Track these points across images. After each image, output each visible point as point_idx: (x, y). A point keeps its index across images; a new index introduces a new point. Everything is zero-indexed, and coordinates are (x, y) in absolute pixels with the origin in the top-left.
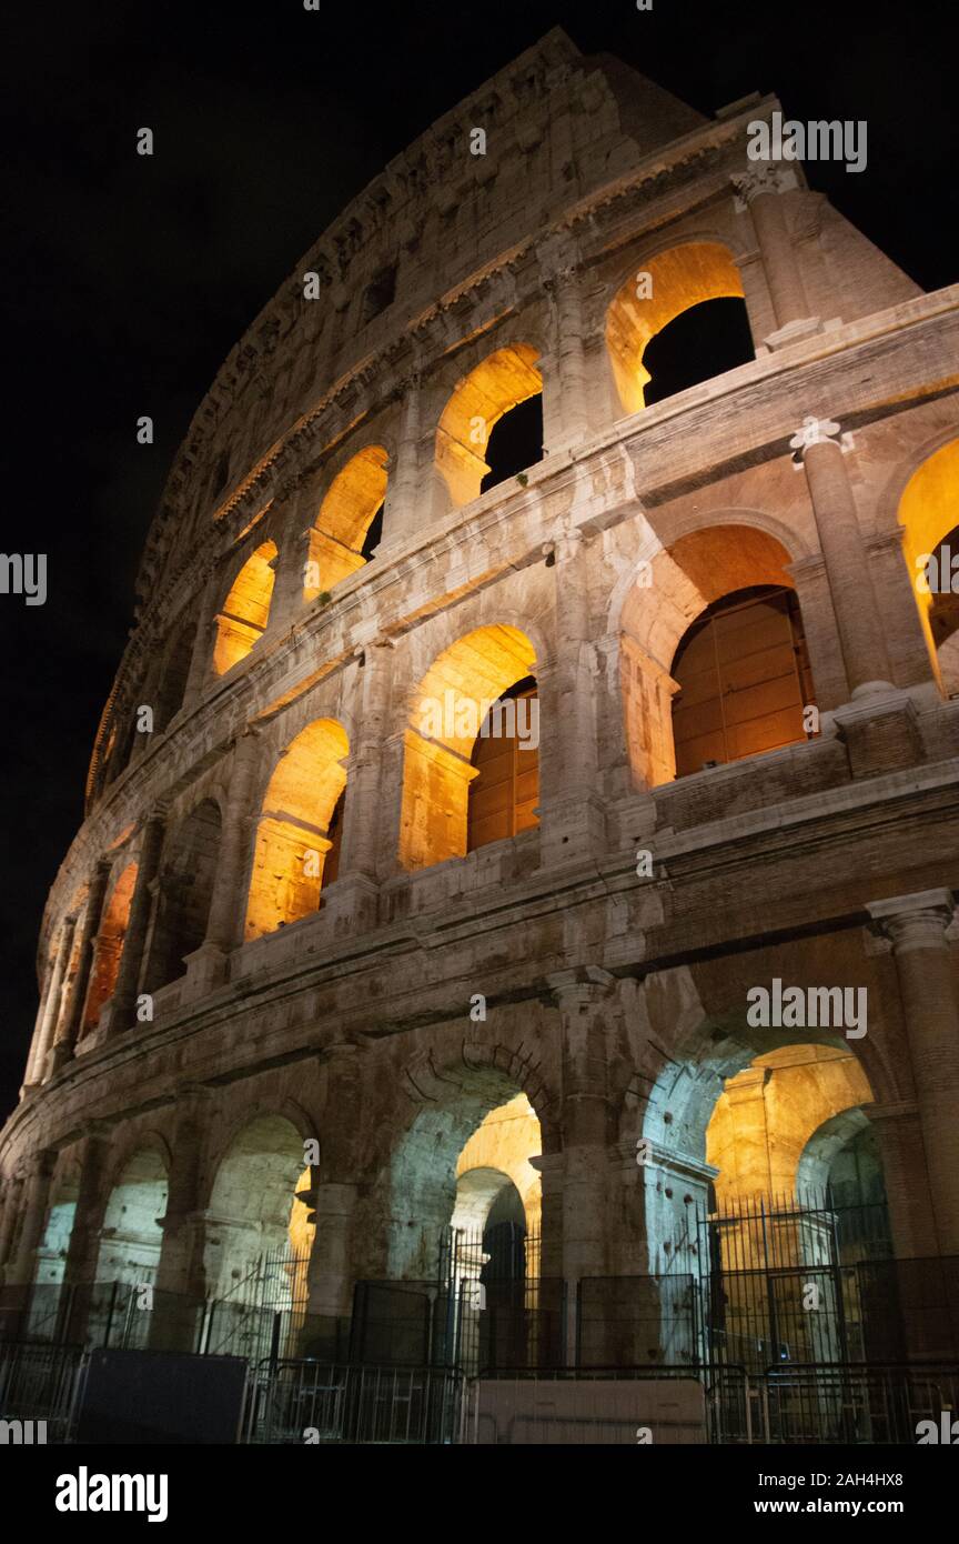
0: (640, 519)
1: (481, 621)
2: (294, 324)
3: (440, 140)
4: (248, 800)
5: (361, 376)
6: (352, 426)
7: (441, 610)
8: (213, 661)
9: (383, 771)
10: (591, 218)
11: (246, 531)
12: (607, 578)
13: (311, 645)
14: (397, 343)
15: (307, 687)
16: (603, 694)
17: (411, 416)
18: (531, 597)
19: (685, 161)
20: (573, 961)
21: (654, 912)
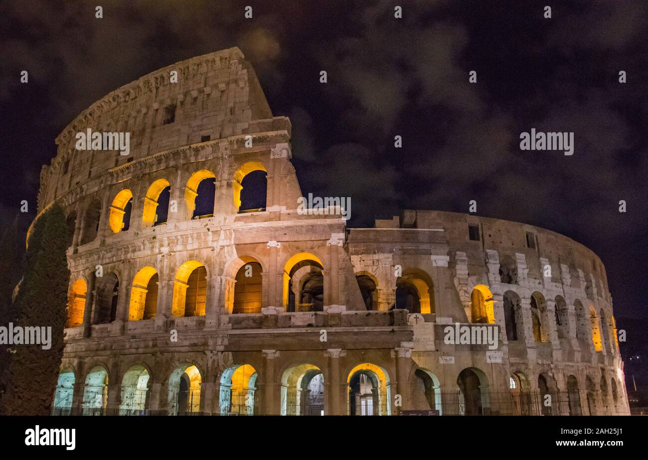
0: (234, 248)
1: (194, 258)
3: (195, 64)
4: (128, 281)
5: (164, 155)
6: (160, 169)
7: (185, 251)
8: (109, 222)
9: (169, 289)
11: (120, 181)
12: (225, 260)
13: (148, 245)
14: (176, 151)
15: (146, 256)
16: (221, 289)
17: (179, 179)
18: (207, 257)
19: (261, 137)
20: (210, 348)
21: (226, 342)
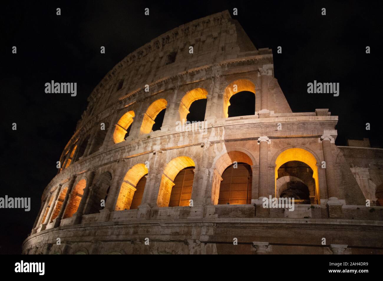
0: (223, 143)
1: (184, 155)
2: (147, 54)
3: (194, 25)
4: (120, 176)
5: (164, 81)
6: (160, 92)
7: (175, 149)
8: (113, 136)
9: (156, 182)
10: (226, 65)
11: (127, 106)
12: (214, 155)
13: (143, 145)
14: (175, 76)
15: (139, 155)
16: (208, 181)
17: (175, 96)
18: (196, 153)
19: (250, 60)
20: (193, 238)
21: (211, 232)
